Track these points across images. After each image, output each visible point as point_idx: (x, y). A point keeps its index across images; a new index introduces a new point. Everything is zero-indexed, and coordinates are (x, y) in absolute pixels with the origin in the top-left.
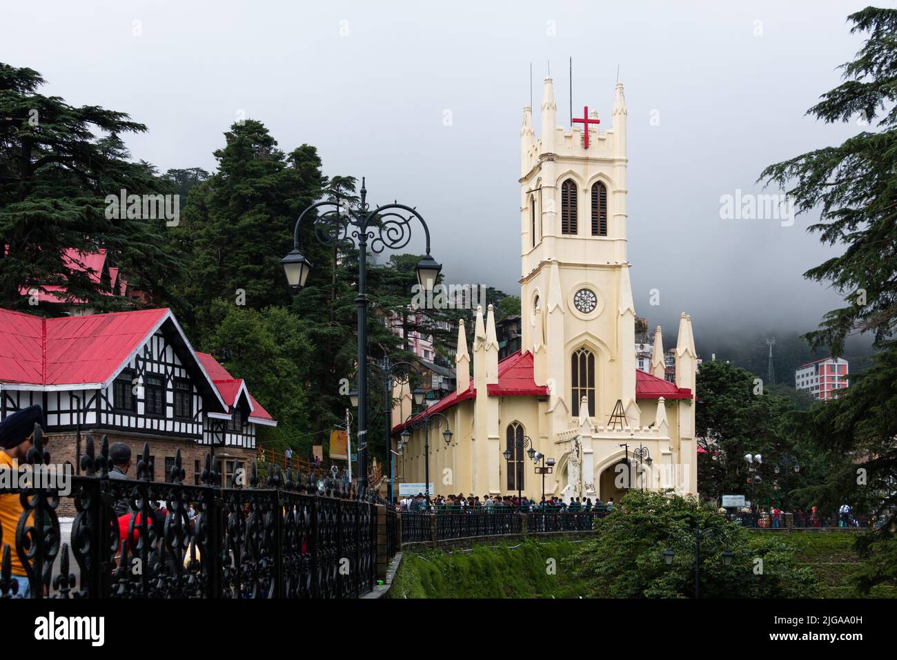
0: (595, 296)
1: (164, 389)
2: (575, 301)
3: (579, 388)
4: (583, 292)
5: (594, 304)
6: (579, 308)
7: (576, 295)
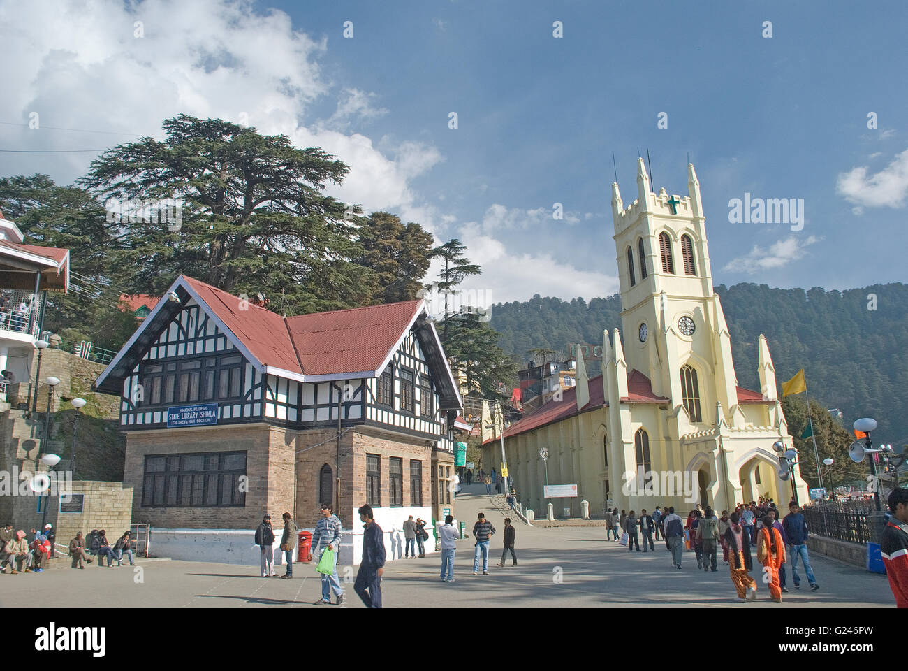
0: (693, 321)
1: (413, 385)
2: (679, 326)
3: (687, 398)
4: (684, 319)
5: (693, 328)
6: (682, 331)
7: (679, 321)
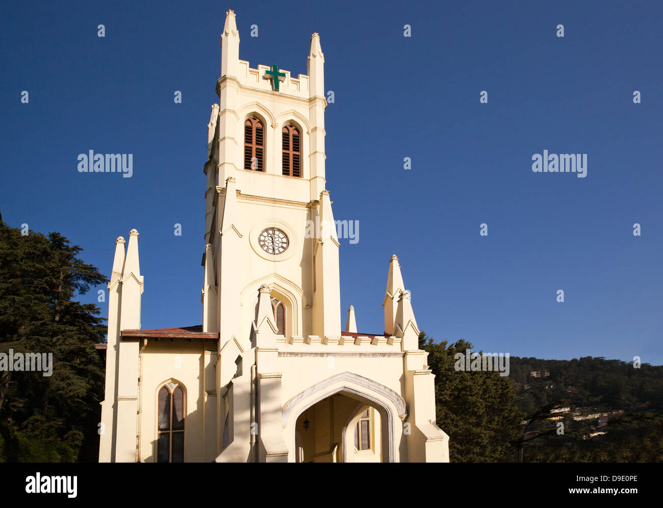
0: (286, 236)
2: (260, 241)
4: (271, 232)
5: (285, 245)
6: (265, 248)
7: (261, 235)
